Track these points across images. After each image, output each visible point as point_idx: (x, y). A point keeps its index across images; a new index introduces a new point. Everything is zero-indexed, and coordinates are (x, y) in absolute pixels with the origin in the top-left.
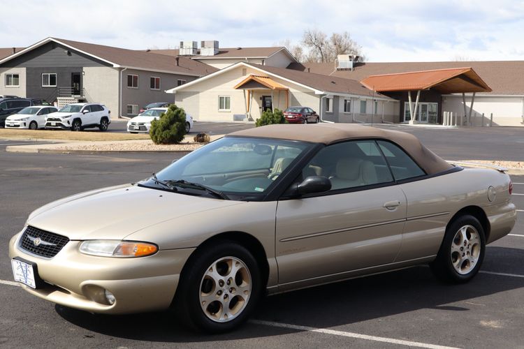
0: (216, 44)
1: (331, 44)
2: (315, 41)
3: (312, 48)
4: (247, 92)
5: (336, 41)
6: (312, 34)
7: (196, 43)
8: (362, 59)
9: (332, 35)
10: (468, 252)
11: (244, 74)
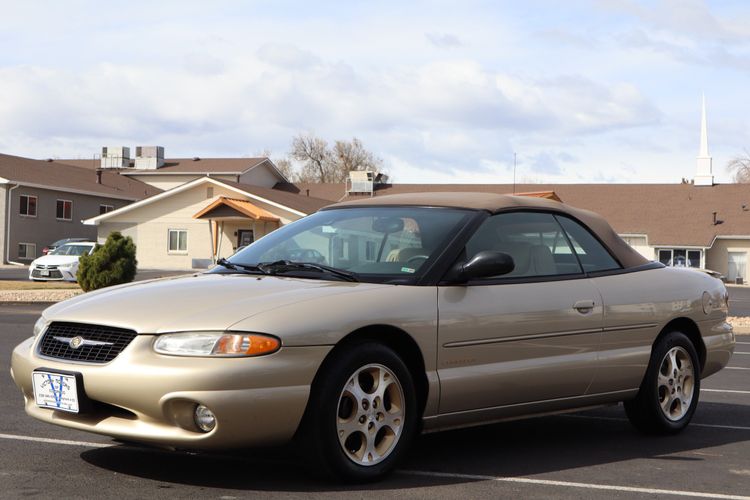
0: (160, 152)
1: (335, 157)
2: (313, 153)
3: (306, 163)
4: (214, 223)
5: (343, 151)
6: (306, 142)
7: (128, 149)
8: (387, 178)
9: (335, 144)
10: (679, 388)
11: (210, 196)
